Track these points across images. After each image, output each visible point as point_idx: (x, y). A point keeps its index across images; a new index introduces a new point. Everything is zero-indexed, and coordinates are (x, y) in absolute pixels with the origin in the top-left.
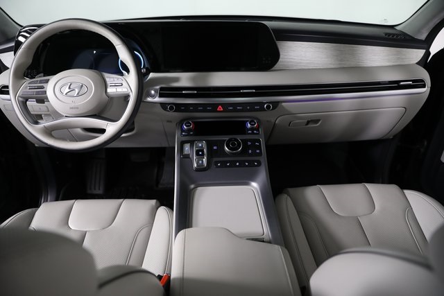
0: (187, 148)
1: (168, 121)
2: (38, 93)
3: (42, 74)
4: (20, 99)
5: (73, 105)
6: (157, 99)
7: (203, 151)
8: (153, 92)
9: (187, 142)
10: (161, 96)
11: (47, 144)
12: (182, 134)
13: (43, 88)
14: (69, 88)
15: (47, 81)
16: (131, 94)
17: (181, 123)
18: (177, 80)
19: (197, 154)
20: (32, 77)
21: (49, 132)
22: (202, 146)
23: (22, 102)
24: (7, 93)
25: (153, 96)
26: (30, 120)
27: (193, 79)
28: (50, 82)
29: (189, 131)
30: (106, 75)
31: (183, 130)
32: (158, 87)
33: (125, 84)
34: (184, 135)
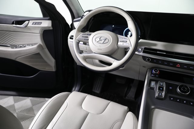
0: (153, 84)
1: (143, 67)
2: (85, 39)
3: (89, 31)
4: (77, 41)
5: (99, 48)
6: (141, 54)
7: (163, 88)
8: (140, 49)
9: (153, 80)
10: (144, 52)
11: (83, 64)
12: (151, 75)
13: (87, 37)
14: (100, 39)
15: (90, 35)
16: (130, 47)
17: (151, 69)
18: (155, 45)
19: (159, 89)
20: (84, 32)
21: (85, 59)
22: (163, 85)
23: (78, 42)
25: (139, 52)
26: (79, 52)
27: (165, 46)
28: (91, 35)
29: (155, 74)
30: (119, 36)
31: (152, 73)
32: (143, 47)
33: (128, 41)
34: (152, 76)
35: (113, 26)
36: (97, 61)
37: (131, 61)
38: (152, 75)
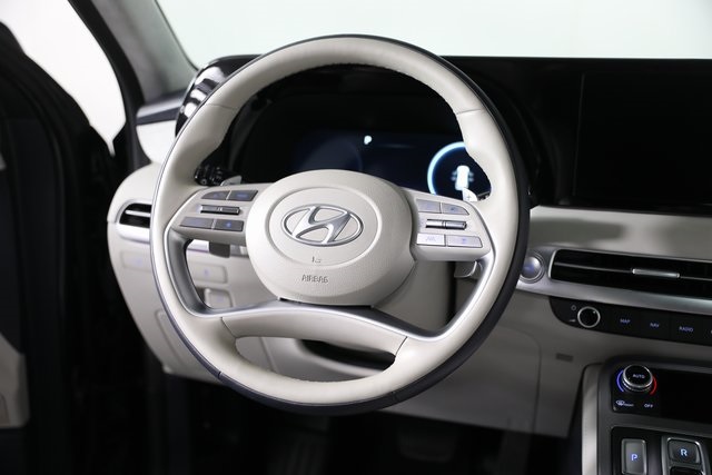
0: (633, 452)
1: (560, 357)
2: (221, 225)
3: (239, 178)
4: (175, 236)
5: (313, 269)
6: (544, 285)
8: (536, 262)
9: (635, 434)
10: (558, 275)
11: (217, 373)
12: (613, 403)
13: (236, 212)
14: (311, 220)
15: (251, 197)
16: (489, 257)
17: (610, 366)
18: (615, 232)
20: (210, 184)
21: (230, 339)
22: (691, 458)
23: (178, 244)
24: (145, 223)
25: (531, 275)
26: (188, 298)
27: (669, 235)
28: (258, 200)
29: (636, 397)
30: (416, 195)
31: (616, 394)
32: (552, 250)
33: (472, 221)
34: (621, 410)
35: (368, 139)
36: (290, 346)
37: (497, 331)
38: (620, 403)
